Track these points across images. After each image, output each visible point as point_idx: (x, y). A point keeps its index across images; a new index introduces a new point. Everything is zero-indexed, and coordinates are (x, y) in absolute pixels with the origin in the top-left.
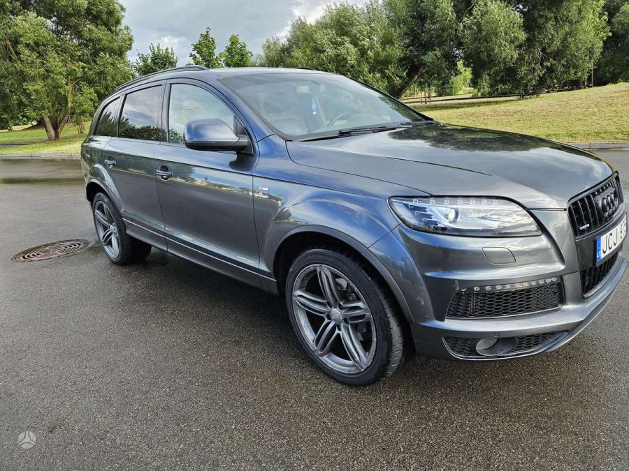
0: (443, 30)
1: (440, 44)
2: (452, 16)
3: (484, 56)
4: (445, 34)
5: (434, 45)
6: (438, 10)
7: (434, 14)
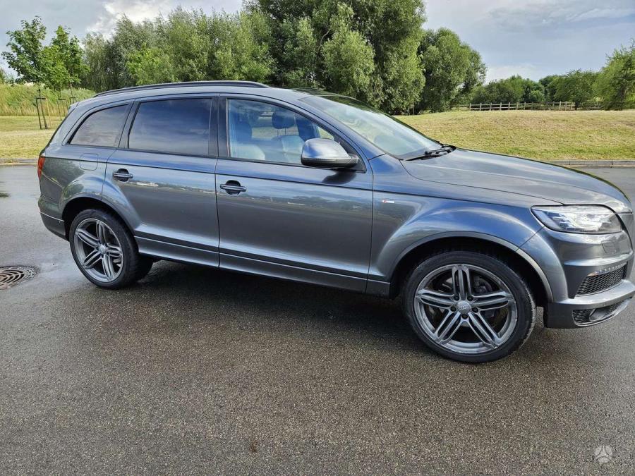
0: (304, 52)
1: (302, 65)
2: (312, 40)
3: (344, 79)
4: (306, 56)
5: (296, 65)
6: (298, 33)
7: (295, 36)
